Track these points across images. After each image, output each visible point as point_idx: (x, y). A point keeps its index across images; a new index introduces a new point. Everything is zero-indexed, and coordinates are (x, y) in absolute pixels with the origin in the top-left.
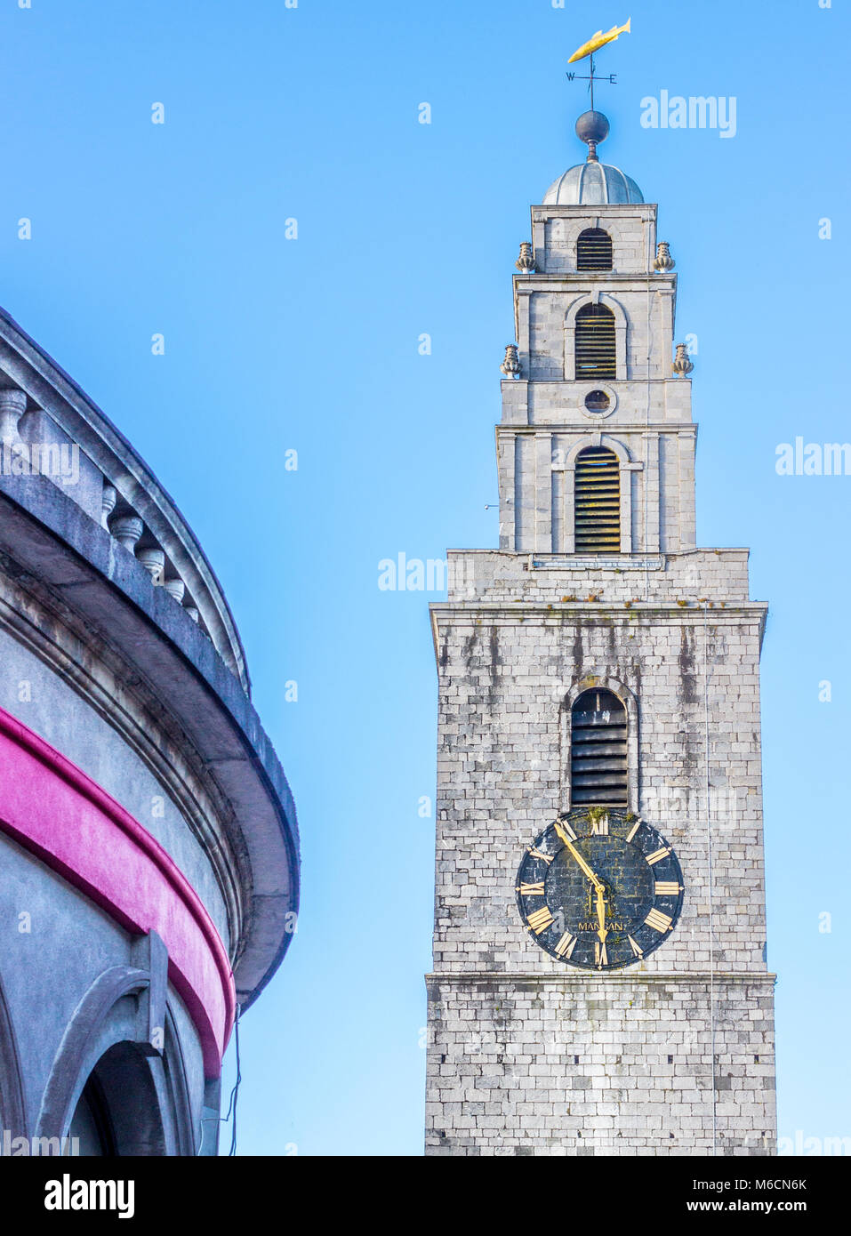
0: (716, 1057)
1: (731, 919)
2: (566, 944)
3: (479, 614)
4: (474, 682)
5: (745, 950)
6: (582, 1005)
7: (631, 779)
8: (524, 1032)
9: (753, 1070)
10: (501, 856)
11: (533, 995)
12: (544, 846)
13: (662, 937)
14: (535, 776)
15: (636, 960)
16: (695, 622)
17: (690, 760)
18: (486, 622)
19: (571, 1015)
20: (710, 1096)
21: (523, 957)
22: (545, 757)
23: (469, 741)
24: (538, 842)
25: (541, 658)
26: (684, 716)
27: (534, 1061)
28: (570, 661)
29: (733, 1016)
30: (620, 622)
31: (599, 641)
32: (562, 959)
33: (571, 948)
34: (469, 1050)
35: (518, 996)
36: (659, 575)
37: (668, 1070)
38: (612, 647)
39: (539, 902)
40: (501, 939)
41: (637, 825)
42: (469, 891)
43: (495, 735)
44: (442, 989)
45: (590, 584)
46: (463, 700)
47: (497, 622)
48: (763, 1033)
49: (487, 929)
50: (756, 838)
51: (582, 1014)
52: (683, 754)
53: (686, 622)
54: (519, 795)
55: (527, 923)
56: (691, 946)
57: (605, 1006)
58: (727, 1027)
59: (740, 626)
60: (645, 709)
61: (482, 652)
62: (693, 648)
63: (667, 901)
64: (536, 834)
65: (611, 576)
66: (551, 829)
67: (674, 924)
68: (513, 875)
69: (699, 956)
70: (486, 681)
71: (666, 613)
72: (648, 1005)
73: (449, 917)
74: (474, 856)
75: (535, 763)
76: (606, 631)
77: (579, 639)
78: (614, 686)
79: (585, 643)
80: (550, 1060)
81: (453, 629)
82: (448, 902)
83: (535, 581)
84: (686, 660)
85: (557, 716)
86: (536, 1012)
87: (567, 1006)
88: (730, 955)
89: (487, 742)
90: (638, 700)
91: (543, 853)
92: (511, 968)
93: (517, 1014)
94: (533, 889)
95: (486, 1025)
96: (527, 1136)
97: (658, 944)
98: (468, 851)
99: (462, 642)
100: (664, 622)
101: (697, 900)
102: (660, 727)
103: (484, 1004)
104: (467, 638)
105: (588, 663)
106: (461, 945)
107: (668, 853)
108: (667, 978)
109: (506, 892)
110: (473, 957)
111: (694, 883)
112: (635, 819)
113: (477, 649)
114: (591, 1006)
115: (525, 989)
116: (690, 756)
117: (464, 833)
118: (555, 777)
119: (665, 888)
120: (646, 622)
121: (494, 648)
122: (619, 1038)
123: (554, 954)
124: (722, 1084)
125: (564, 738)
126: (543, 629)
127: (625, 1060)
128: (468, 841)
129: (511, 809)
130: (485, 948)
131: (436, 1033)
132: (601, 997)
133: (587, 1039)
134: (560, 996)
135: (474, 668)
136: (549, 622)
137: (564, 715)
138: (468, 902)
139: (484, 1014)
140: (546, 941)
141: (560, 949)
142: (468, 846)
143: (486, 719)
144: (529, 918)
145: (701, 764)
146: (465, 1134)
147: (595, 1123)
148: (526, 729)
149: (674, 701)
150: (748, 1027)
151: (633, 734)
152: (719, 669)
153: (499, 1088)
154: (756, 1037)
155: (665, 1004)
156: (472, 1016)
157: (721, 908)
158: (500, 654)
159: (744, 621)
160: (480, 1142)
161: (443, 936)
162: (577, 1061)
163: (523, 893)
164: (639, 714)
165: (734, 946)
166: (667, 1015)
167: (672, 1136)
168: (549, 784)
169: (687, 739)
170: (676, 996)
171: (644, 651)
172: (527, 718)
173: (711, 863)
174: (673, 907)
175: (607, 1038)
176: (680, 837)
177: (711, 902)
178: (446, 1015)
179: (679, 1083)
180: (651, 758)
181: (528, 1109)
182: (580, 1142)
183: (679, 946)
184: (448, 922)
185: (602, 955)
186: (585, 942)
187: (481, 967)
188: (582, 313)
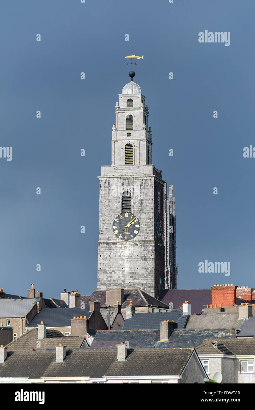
0: (145, 255)
1: (148, 231)
2: (121, 236)
3: (106, 178)
4: (106, 190)
5: (150, 237)
6: (123, 247)
7: (132, 207)
8: (114, 251)
9: (151, 257)
10: (110, 221)
12: (117, 219)
13: (136, 235)
14: (116, 207)
15: (132, 239)
16: (143, 179)
18: (108, 180)
20: (144, 262)
21: (114, 239)
22: (117, 203)
23: (105, 201)
24: (116, 219)
27: (115, 256)
29: (147, 248)
30: (130, 179)
31: (127, 182)
32: (120, 239)
34: (105, 254)
36: (137, 170)
37: (137, 257)
38: (129, 183)
39: (116, 229)
40: (110, 236)
41: (133, 215)
42: (105, 227)
44: (100, 244)
45: (125, 172)
46: (104, 194)
48: (152, 251)
49: (108, 234)
51: (123, 248)
52: (140, 203)
53: (141, 179)
54: (113, 210)
55: (114, 233)
56: (141, 236)
57: (127, 247)
58: (147, 250)
59: (151, 179)
61: (107, 185)
62: (143, 184)
64: (116, 217)
65: (129, 170)
66: (118, 216)
67: (138, 232)
68: (112, 224)
69: (142, 238)
70: (108, 190)
71: (138, 177)
72: (134, 247)
75: (116, 205)
76: (128, 181)
77: (123, 182)
79: (124, 183)
80: (118, 256)
81: (102, 181)
82: (101, 229)
83: (116, 171)
86: (115, 248)
87: (121, 247)
88: (147, 238)
89: (108, 201)
91: (117, 221)
92: (112, 240)
93: (112, 248)
94: (115, 227)
95: (108, 250)
96: (114, 269)
97: (136, 236)
98: (104, 221)
99: (104, 183)
100: (138, 179)
101: (143, 228)
103: (107, 247)
106: (103, 237)
107: (138, 220)
108: (137, 242)
109: (111, 227)
110: (105, 239)
111: (142, 225)
113: (106, 184)
114: (125, 247)
115: (114, 244)
117: (104, 217)
119: (137, 226)
120: (134, 179)
122: (129, 252)
123: (119, 238)
124: (146, 260)
125: (120, 200)
126: (117, 181)
127: (130, 256)
128: (105, 219)
129: (112, 213)
130: (107, 237)
131: (99, 252)
132: (126, 245)
133: (124, 252)
134: (119, 245)
135: (106, 188)
136: (118, 179)
137: (121, 196)
138: (105, 229)
139: (107, 249)
140: (117, 236)
141: (120, 237)
143: (108, 197)
145: (143, 204)
146: (104, 269)
147: (125, 266)
148: (114, 199)
150: (150, 250)
151: (132, 199)
152: (147, 187)
153: (109, 261)
155: (136, 246)
156: (105, 249)
157: (146, 229)
158: (110, 185)
160: (106, 270)
161: (100, 235)
162: (122, 256)
163: (113, 227)
165: (148, 236)
166: (137, 248)
167: (137, 268)
168: (118, 208)
169: (141, 200)
170: (138, 245)
171: (134, 184)
173: (145, 222)
174: (138, 230)
175: (127, 252)
176: (140, 217)
177: (144, 228)
178: (101, 249)
179: (139, 260)
180: (135, 204)
181: (114, 264)
182: (123, 270)
183: (139, 236)
184: (101, 233)
185: (126, 238)
186: (124, 236)
187: (107, 240)
188: (127, 116)
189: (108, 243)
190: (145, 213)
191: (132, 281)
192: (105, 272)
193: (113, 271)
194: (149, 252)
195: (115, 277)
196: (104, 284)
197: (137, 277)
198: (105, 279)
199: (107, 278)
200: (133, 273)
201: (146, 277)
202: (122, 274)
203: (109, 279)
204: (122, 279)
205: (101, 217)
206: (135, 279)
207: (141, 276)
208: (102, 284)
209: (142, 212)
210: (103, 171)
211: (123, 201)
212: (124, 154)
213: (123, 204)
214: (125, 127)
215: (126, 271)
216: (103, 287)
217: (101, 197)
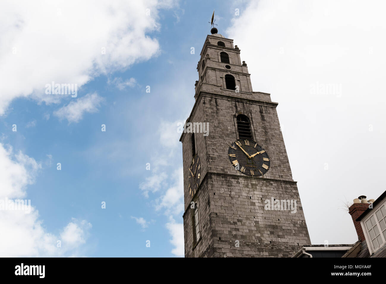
1: (282, 168)
3: (212, 95)
4: (212, 109)
5: (287, 176)
6: (250, 184)
7: (253, 135)
8: (236, 189)
10: (224, 147)
11: (237, 180)
12: (234, 146)
13: (267, 170)
14: (230, 131)
15: (261, 175)
16: (262, 105)
17: (266, 133)
18: (214, 97)
19: (247, 186)
21: (232, 172)
22: (232, 127)
23: (212, 121)
24: (232, 145)
25: (228, 106)
26: (263, 123)
27: (239, 197)
28: (234, 108)
29: (289, 191)
30: (245, 102)
31: (241, 105)
32: (243, 173)
33: (244, 170)
34: (221, 192)
35: (233, 180)
36: (251, 96)
38: (244, 106)
39: (234, 159)
40: (226, 166)
41: (256, 145)
42: (216, 154)
43: (219, 120)
44: (212, 176)
46: (210, 112)
47: (216, 98)
48: (297, 196)
49: (222, 163)
50: (285, 151)
53: (260, 105)
54: (226, 134)
55: (232, 163)
56: (274, 174)
57: (256, 185)
58: (287, 193)
59: (272, 107)
60: (253, 120)
61: (213, 102)
62: (262, 110)
63: (266, 162)
64: (231, 143)
65: (240, 94)
66: (235, 142)
67: (269, 168)
68: (227, 152)
69: (276, 176)
70: (215, 109)
71: (255, 102)
72: (266, 186)
73: (212, 159)
74: (216, 146)
75: (229, 128)
77: (236, 104)
78: (245, 114)
79: (237, 105)
80: (244, 197)
81: (206, 97)
82: (211, 156)
83: (223, 92)
84: (261, 112)
85: (233, 119)
86: (238, 184)
87: (246, 184)
88: (284, 177)
89: (217, 122)
90: (252, 118)
91: (234, 148)
92: (229, 173)
93: (233, 185)
94: (232, 155)
95: (225, 186)
96: (240, 217)
97: (266, 172)
98: (215, 145)
99: (208, 100)
100: (255, 104)
101: (274, 163)
102: (258, 124)
103: (224, 181)
104: (209, 100)
105: (239, 109)
106: (215, 167)
107: (264, 152)
108: (270, 180)
109: (225, 155)
110: (218, 169)
111: (272, 159)
112: (255, 143)
113: (212, 102)
114: (252, 185)
115: (235, 179)
116: (265, 131)
117: (213, 140)
118: (234, 131)
119: (265, 159)
120: (251, 103)
121: (216, 102)
122: (260, 193)
125: (236, 123)
126: (227, 101)
127: (263, 199)
128: (215, 142)
129: (224, 137)
130: (222, 168)
131: (212, 187)
132: (254, 183)
133: (252, 193)
134: (244, 181)
135: (212, 106)
136: (229, 99)
137: (235, 119)
138: (216, 156)
139: (224, 183)
140: (237, 168)
141: (242, 170)
142: (214, 143)
143: (216, 117)
144: (233, 162)
145: (269, 134)
146: (223, 214)
147: (258, 215)
148: (226, 120)
149: (260, 120)
150: (293, 194)
151: (252, 125)
152: (269, 115)
153: (231, 203)
154: (295, 196)
155: (271, 186)
156: (221, 184)
157: (280, 166)
158: (218, 104)
159: (273, 107)
160: (227, 217)
161: (210, 164)
162: (251, 198)
163: (230, 156)
164: (252, 121)
165: (285, 175)
166: (272, 189)
167: (279, 220)
168: (233, 133)
169: (265, 128)
170: (273, 184)
171: (251, 109)
172: (226, 118)
173: (275, 155)
174: (268, 163)
175: (257, 193)
176: (267, 148)
177: (277, 164)
178: (214, 183)
180: (257, 131)
181: (239, 209)
182: (255, 220)
183: (271, 173)
184: (211, 160)
185: (252, 173)
186: (248, 169)
187: (222, 172)
188: (221, 53)
189: (225, 175)
190: (274, 145)
191: (274, 239)
192: (225, 221)
193: (239, 220)
194: (292, 196)
195: (244, 230)
196: (226, 241)
197: (281, 234)
198: (226, 232)
199: (230, 231)
200: (274, 227)
201: (294, 235)
202: (255, 226)
203: (234, 233)
204: (257, 235)
205: (209, 140)
206: (279, 236)
207: (288, 232)
208: (223, 241)
209: (268, 142)
210: (204, 88)
211: (238, 126)
212: (225, 83)
213: (239, 129)
214: (220, 61)
215: (262, 223)
216: (224, 246)
217: (207, 115)
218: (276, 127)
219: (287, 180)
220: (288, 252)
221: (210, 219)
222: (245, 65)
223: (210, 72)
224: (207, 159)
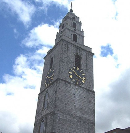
0: (89, 99)
2: (74, 80)
3: (67, 42)
4: (65, 48)
6: (75, 88)
7: (81, 66)
8: (69, 89)
9: (93, 102)
10: (67, 68)
13: (83, 84)
14: (71, 61)
15: (81, 85)
16: (87, 53)
20: (88, 103)
21: (69, 80)
25: (73, 49)
26: (86, 61)
27: (70, 93)
28: (75, 51)
30: (80, 49)
31: (78, 50)
32: (73, 82)
34: (63, 89)
35: (68, 84)
37: (84, 99)
39: (71, 75)
40: (66, 77)
43: (68, 55)
44: (60, 80)
47: (68, 44)
50: (93, 77)
64: (71, 67)
65: (79, 45)
66: (73, 67)
68: (68, 70)
69: (87, 87)
70: (67, 49)
72: (82, 91)
73: (61, 72)
75: (71, 59)
77: (76, 49)
78: (80, 55)
80: (72, 93)
81: (64, 42)
82: (61, 70)
84: (87, 56)
86: (70, 87)
89: (66, 55)
93: (68, 86)
95: (65, 86)
98: (64, 66)
99: (64, 44)
100: (84, 51)
101: (87, 81)
102: (84, 61)
105: (77, 52)
106: (62, 76)
107: (84, 75)
108: (84, 88)
109: (67, 72)
111: (87, 79)
112: (81, 70)
113: (66, 45)
115: (70, 84)
116: (87, 65)
117: (63, 64)
119: (84, 78)
124: (90, 102)
125: (75, 58)
126: (73, 47)
127: (80, 96)
129: (68, 63)
131: (59, 85)
132: (77, 88)
133: (76, 92)
134: (73, 86)
137: (75, 56)
138: (63, 71)
139: (65, 85)
140: (72, 79)
143: (67, 53)
145: (88, 67)
146: (61, 99)
147: (76, 102)
148: (70, 56)
152: (89, 58)
154: (93, 98)
156: (63, 85)
157: (89, 83)
158: (68, 47)
159: (92, 55)
160: (63, 100)
161: (60, 74)
162: (74, 94)
163: (69, 73)
164: (82, 59)
165: (91, 87)
168: (73, 62)
170: (85, 91)
171: (82, 53)
172: (71, 54)
175: (78, 93)
176: (86, 73)
179: (85, 101)
180: (83, 64)
181: (69, 98)
182: (74, 104)
183: (85, 85)
185: (77, 83)
186: (76, 81)
187: (64, 80)
188: (73, 23)
189: (66, 81)
190: (89, 73)
191: (81, 115)
193: (67, 103)
194: (92, 98)
195: (69, 108)
197: (84, 113)
199: (63, 107)
200: (82, 109)
201: (89, 115)
202: (74, 107)
204: (74, 111)
209: (87, 71)
210: (64, 38)
211: (75, 60)
212: (72, 37)
213: (75, 61)
214: (72, 26)
215: (77, 106)
216: (59, 113)
217: (63, 51)
218: (91, 65)
219: (91, 90)
220: (85, 122)
221: (55, 100)
222: (83, 31)
223: (67, 30)
224: (59, 72)
